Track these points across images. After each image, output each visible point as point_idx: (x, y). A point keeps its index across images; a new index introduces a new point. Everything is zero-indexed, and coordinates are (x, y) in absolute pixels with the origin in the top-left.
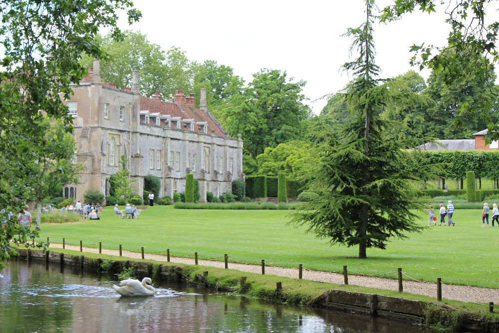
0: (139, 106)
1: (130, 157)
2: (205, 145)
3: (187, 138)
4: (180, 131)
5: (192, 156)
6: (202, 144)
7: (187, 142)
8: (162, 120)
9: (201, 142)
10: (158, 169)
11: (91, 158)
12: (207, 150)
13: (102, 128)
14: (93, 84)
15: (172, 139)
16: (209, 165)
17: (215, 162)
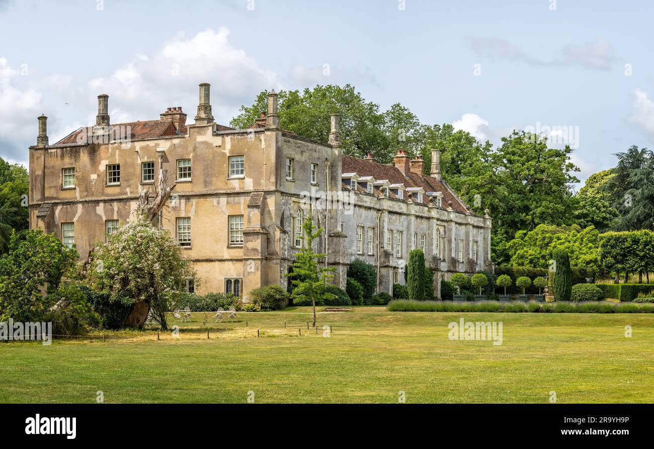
0: (340, 164)
1: (326, 236)
2: (439, 223)
3: (413, 212)
4: (403, 202)
5: (419, 237)
6: (435, 221)
7: (413, 218)
8: (377, 187)
9: (433, 218)
10: (369, 254)
11: (265, 236)
12: (442, 229)
13: (282, 193)
14: (268, 130)
15: (390, 212)
16: (444, 251)
17: (453, 245)
